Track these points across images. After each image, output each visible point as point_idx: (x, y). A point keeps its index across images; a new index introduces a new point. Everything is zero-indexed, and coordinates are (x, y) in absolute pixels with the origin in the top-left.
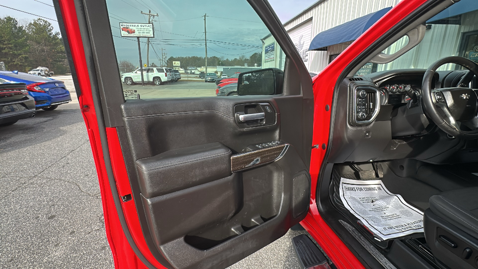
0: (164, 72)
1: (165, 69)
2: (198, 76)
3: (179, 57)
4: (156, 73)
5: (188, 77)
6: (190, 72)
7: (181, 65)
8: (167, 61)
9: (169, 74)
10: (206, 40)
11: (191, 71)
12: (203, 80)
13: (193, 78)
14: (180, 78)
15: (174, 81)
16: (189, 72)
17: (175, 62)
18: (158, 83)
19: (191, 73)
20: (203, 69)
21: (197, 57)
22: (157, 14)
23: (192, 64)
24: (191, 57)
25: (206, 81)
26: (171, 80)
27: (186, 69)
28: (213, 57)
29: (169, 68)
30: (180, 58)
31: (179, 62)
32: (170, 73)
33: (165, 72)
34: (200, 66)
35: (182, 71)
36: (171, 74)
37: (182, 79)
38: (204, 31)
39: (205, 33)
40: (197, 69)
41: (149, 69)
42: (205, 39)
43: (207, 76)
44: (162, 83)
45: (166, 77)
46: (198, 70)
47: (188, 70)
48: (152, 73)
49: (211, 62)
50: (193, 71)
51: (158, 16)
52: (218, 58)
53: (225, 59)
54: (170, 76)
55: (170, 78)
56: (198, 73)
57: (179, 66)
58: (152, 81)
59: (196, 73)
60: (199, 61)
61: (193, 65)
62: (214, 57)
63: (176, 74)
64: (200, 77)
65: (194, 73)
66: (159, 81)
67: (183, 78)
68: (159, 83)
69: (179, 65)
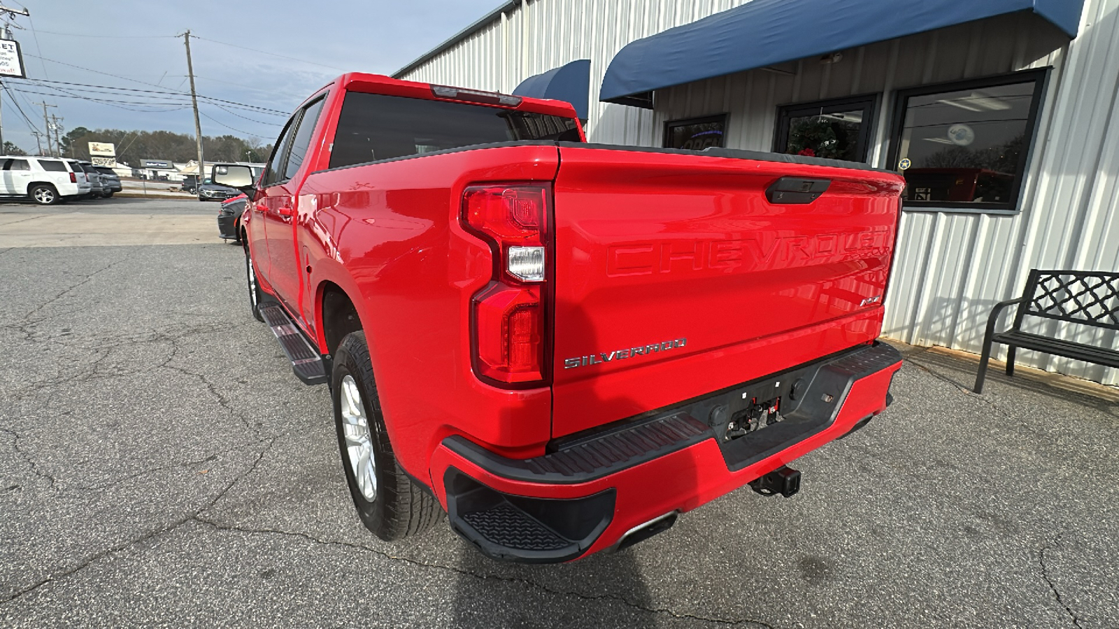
0: (65, 170)
1: (70, 163)
2: (180, 186)
3: (107, 131)
4: (37, 173)
5: (145, 189)
6: (152, 174)
7: (116, 153)
8: (63, 139)
9: (82, 177)
10: (194, 96)
11: (155, 172)
12: (195, 196)
13: (163, 190)
14: (120, 189)
15: (101, 195)
16: (149, 173)
17: (96, 143)
18: (48, 200)
19: (156, 178)
20: (192, 168)
21: (174, 135)
22: (27, 11)
23: (157, 153)
24: (150, 131)
25: (203, 199)
26: (91, 192)
27: (135, 166)
28: (224, 136)
29: (81, 162)
30: (111, 133)
31: (111, 146)
32: (86, 173)
33: (70, 169)
34: (183, 161)
35: (123, 170)
36: (90, 176)
37: (123, 192)
38: (188, 74)
39: (189, 78)
40: (174, 167)
41: (11, 161)
42: (190, 93)
43: (206, 187)
44: (62, 200)
45: (75, 184)
46: (177, 169)
47: (144, 168)
48: (24, 172)
49: (219, 150)
50: (161, 173)
51: (28, 15)
52: (242, 142)
53: (262, 146)
54: (85, 181)
55: (87, 187)
56: (181, 178)
57: (112, 157)
58: (26, 193)
59: (174, 179)
60: (182, 147)
61: (160, 155)
62: (230, 137)
63: (104, 178)
64: (185, 189)
65: (164, 179)
66: (50, 194)
67: (128, 187)
68: (52, 198)
69: (113, 153)
